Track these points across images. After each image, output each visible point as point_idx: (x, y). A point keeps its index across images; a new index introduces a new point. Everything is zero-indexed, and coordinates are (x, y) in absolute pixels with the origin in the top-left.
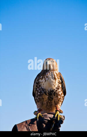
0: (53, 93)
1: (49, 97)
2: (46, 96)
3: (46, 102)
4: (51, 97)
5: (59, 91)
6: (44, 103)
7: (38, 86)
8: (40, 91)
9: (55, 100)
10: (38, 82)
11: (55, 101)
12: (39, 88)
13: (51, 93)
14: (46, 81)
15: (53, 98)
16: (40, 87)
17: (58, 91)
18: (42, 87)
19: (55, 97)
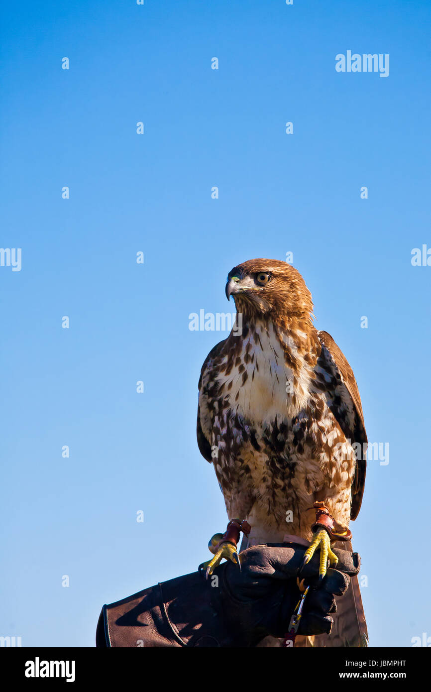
0: (291, 437)
1: (271, 458)
2: (257, 453)
3: (263, 485)
4: (281, 461)
5: (321, 429)
6: (255, 491)
7: (216, 404)
8: (224, 431)
9: (306, 472)
10: (212, 384)
11: (307, 481)
12: (220, 414)
13: (280, 437)
14: (245, 378)
15: (295, 464)
16: (225, 412)
17: (314, 426)
18: (235, 412)
19: (304, 456)
